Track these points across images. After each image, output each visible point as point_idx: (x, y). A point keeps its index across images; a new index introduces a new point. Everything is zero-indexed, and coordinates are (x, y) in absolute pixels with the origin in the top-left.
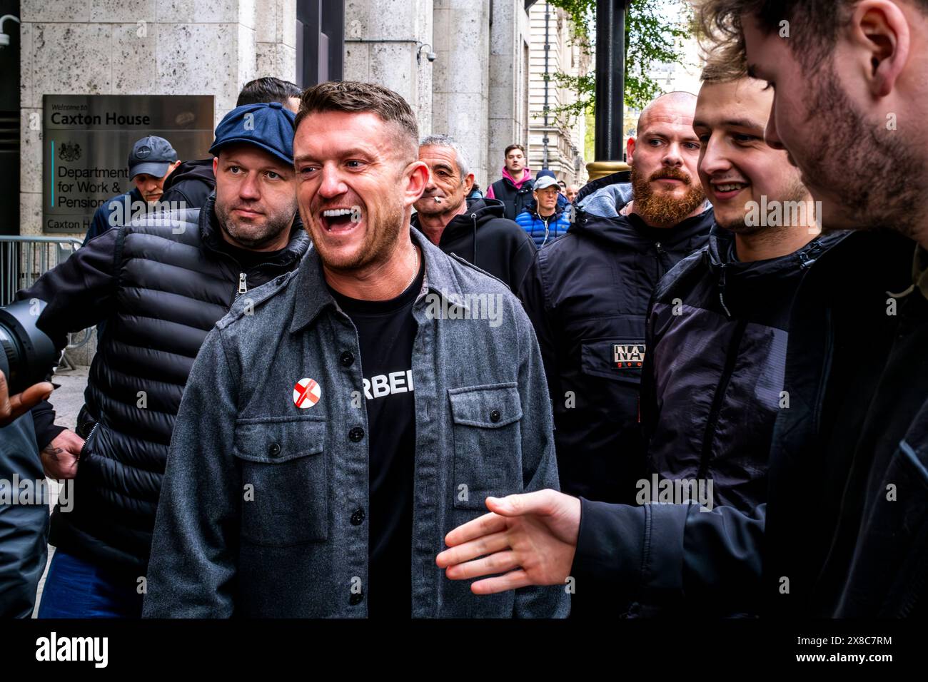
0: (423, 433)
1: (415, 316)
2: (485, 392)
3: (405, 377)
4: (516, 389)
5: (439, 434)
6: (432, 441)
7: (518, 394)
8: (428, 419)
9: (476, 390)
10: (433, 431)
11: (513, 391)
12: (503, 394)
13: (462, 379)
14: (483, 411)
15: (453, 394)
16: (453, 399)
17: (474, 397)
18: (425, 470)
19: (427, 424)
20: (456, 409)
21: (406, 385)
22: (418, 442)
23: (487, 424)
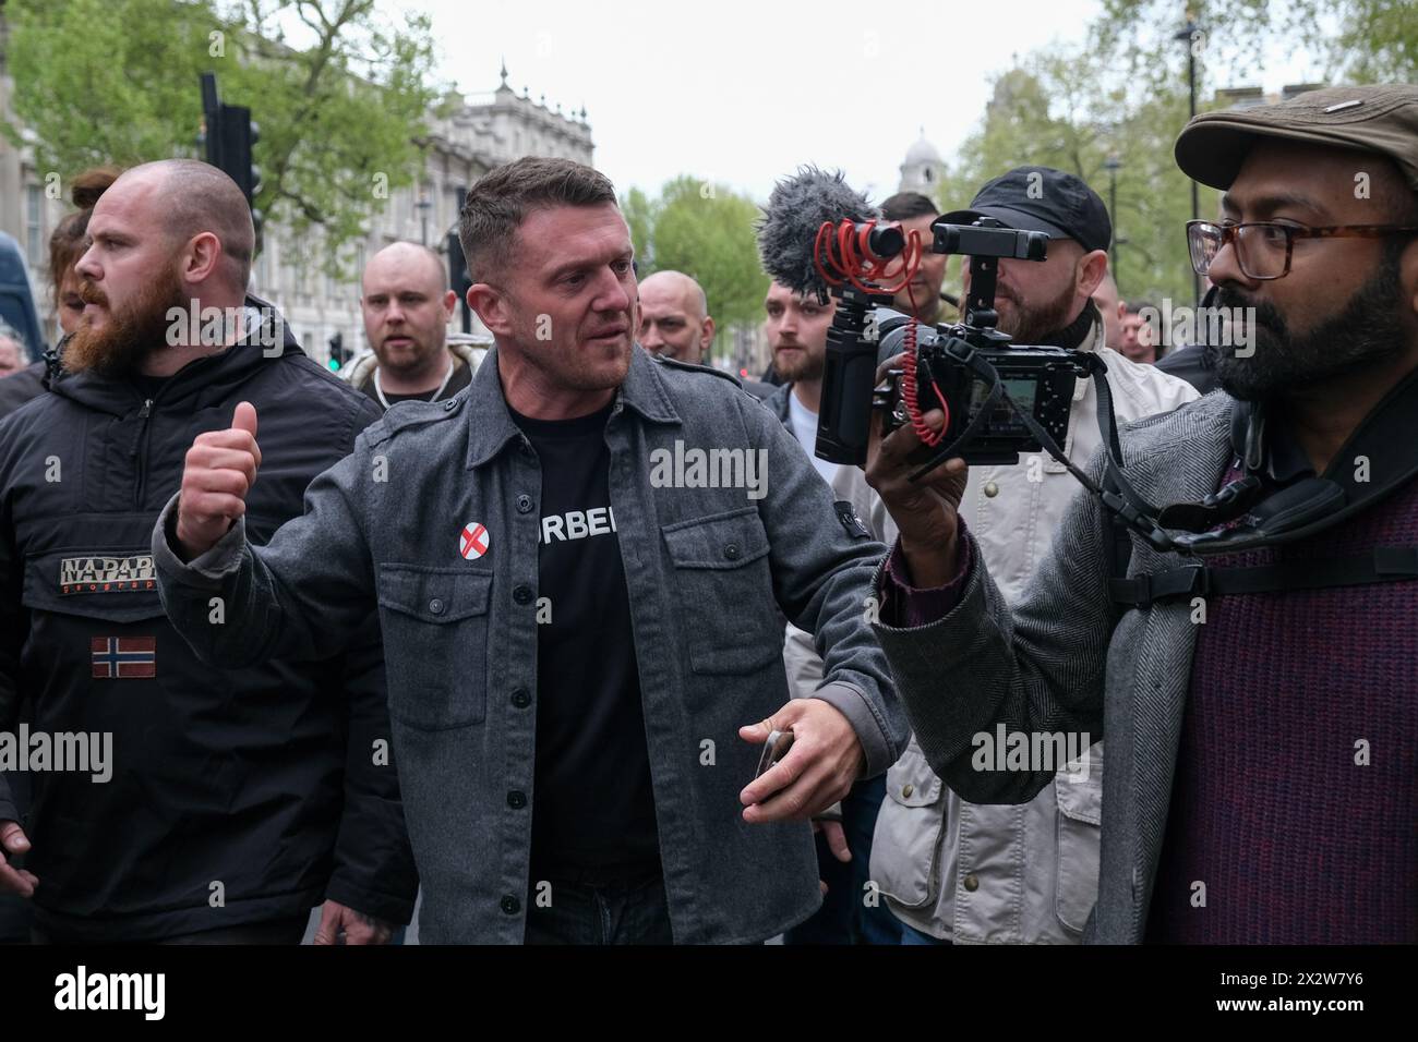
0: (635, 583)
1: (607, 441)
2: (712, 525)
3: (607, 515)
4: (756, 515)
5: (657, 582)
6: (650, 592)
7: (761, 522)
8: (640, 564)
9: (700, 523)
10: (647, 579)
11: (754, 518)
12: (739, 524)
13: (679, 512)
14: (713, 549)
15: (668, 532)
16: (668, 538)
17: (698, 533)
18: (645, 629)
19: (639, 571)
20: (674, 550)
21: (608, 524)
22: (632, 593)
23: (721, 563)
